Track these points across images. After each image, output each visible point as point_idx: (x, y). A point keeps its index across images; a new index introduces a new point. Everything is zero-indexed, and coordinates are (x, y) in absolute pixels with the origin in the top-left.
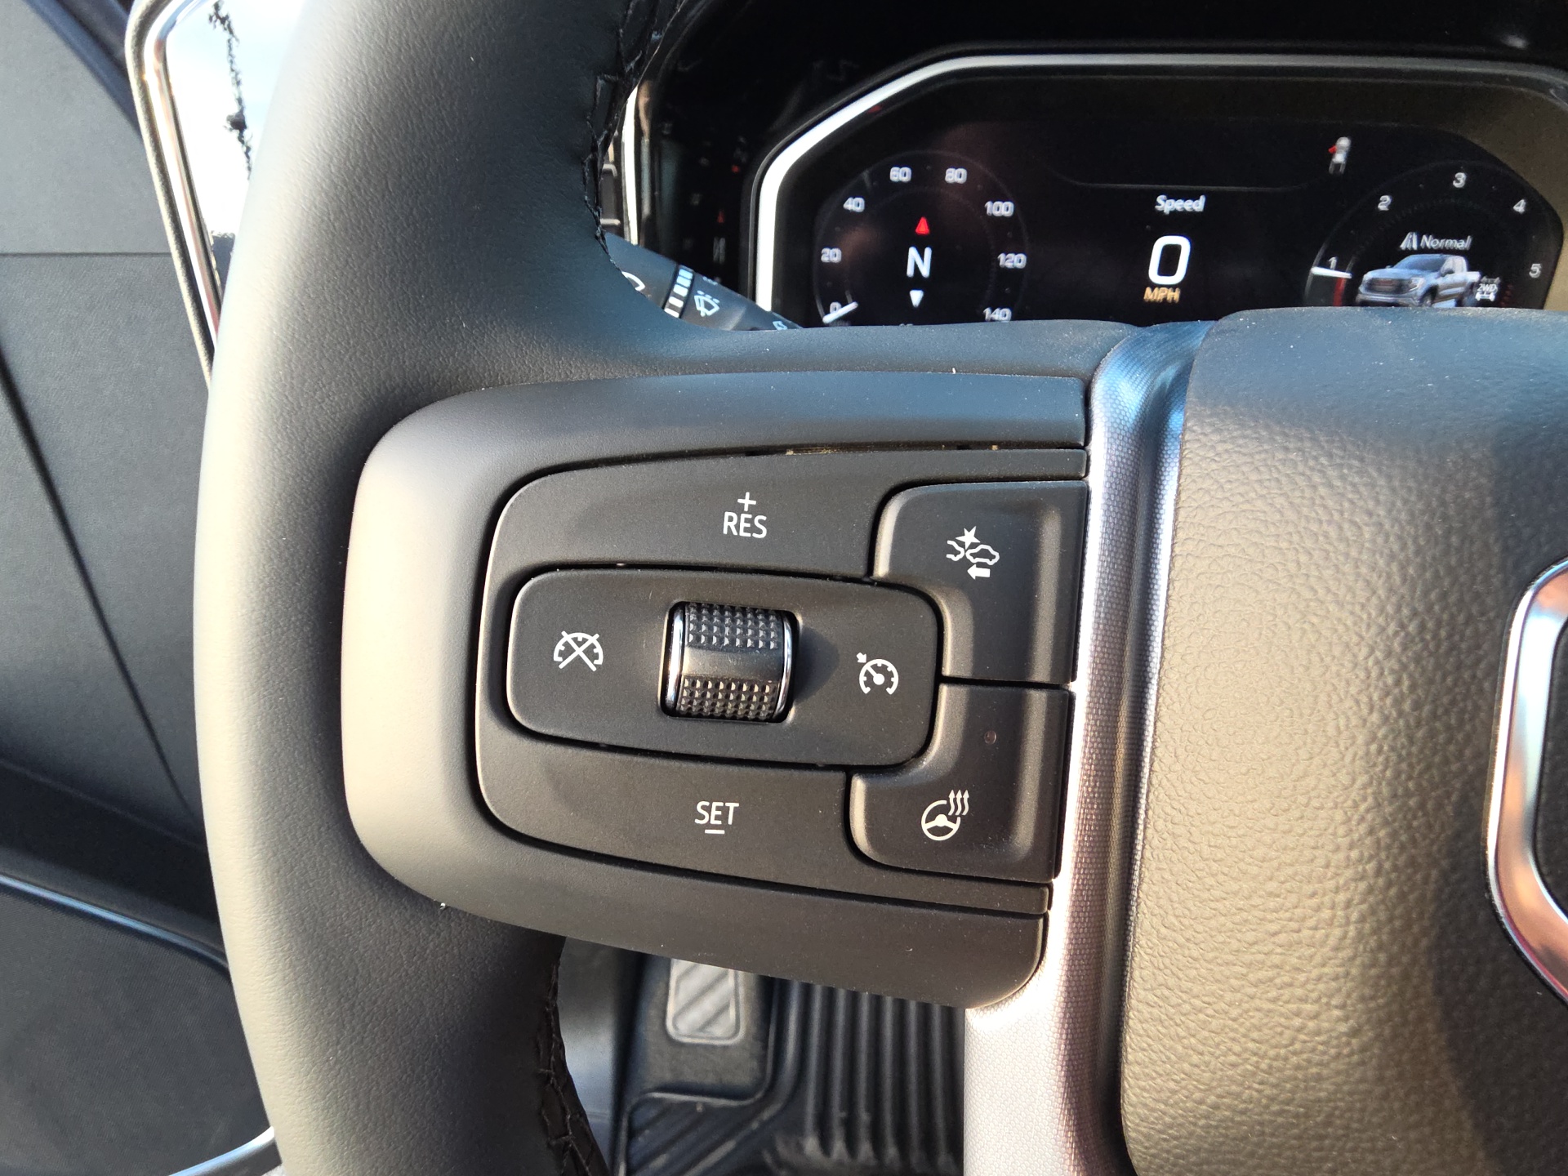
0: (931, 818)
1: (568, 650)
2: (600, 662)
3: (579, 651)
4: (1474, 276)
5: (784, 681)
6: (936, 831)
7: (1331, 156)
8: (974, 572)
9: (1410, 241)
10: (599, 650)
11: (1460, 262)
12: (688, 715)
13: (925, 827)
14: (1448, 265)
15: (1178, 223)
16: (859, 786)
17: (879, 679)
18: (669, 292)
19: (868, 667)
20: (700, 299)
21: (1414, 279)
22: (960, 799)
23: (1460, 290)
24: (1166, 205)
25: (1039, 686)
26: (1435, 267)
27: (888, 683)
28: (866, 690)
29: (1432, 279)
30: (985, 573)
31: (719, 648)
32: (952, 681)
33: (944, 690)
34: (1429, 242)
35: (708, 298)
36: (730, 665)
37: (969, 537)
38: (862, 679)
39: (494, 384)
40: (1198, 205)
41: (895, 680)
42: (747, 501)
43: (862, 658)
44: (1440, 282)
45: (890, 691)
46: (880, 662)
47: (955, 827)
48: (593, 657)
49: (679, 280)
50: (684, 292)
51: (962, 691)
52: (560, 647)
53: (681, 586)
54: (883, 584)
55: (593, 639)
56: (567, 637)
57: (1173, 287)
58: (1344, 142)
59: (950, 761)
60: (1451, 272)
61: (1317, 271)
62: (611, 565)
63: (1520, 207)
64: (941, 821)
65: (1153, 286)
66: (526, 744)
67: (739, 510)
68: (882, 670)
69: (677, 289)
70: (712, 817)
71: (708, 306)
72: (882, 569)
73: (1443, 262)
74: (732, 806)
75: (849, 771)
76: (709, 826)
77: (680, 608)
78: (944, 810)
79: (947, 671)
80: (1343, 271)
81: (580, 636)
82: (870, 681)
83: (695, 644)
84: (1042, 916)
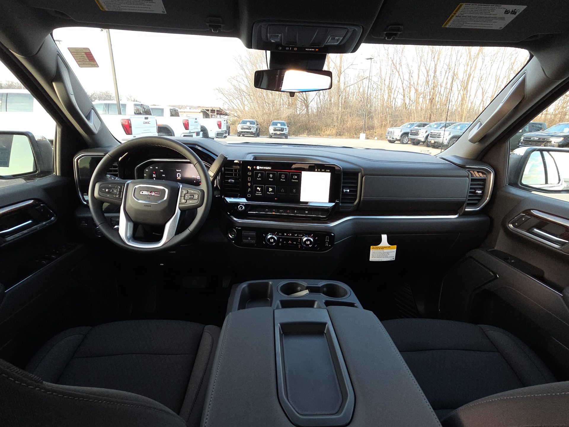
5: (111, 191)
12: (107, 192)
25: (122, 192)
30: (120, 188)
31: (109, 190)
37: (119, 186)
47: (118, 197)
52: (103, 190)
54: (116, 188)
62: (105, 187)
66: (101, 193)
67: (110, 186)
75: (114, 194)
77: (108, 188)
84: (122, 201)
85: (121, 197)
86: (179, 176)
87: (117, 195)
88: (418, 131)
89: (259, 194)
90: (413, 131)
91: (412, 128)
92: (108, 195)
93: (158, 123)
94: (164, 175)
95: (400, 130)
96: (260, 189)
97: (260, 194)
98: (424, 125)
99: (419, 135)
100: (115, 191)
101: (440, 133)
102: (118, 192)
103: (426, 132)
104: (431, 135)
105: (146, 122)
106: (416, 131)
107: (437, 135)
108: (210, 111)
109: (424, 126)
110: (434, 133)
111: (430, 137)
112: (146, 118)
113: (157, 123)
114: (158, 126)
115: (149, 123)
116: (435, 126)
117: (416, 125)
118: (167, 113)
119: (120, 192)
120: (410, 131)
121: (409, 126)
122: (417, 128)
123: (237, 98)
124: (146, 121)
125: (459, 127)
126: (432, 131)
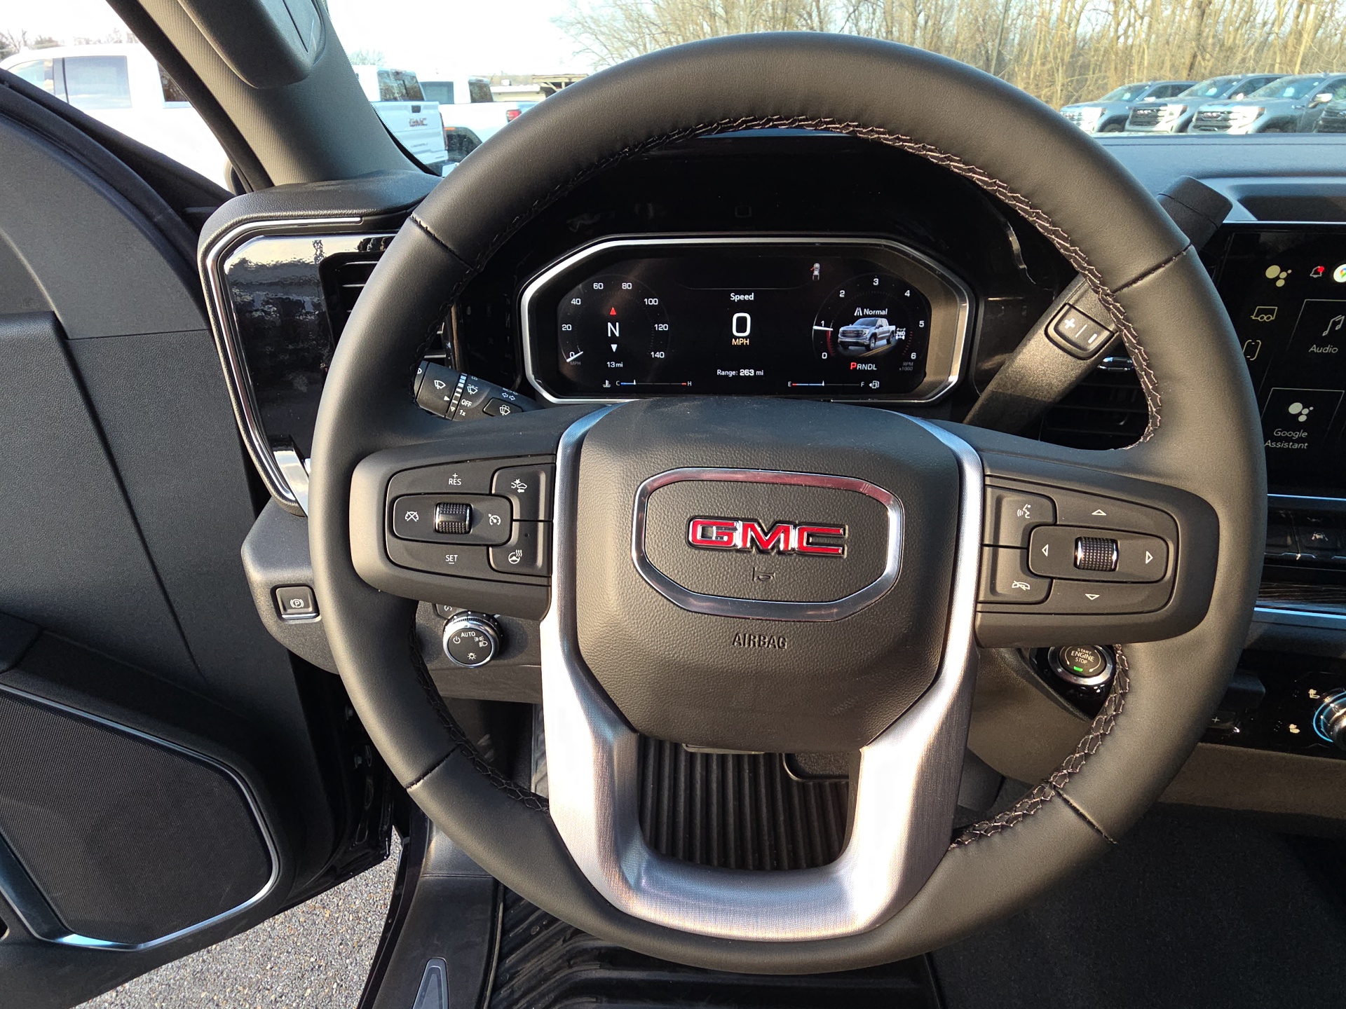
0: (511, 557)
1: (409, 516)
2: (418, 519)
3: (412, 516)
4: (893, 328)
5: (467, 522)
6: (513, 561)
7: (813, 272)
8: (519, 491)
9: (858, 312)
10: (417, 516)
11: (884, 321)
12: (443, 532)
13: (510, 560)
14: (879, 323)
15: (742, 306)
16: (490, 549)
17: (495, 521)
18: (456, 386)
19: (492, 518)
20: (470, 387)
21: (864, 330)
22: (519, 552)
23: (887, 334)
24: (736, 298)
25: (541, 521)
26: (873, 324)
27: (498, 522)
28: (491, 524)
29: (873, 330)
30: (523, 491)
31: (449, 514)
32: (516, 520)
33: (514, 523)
34: (867, 312)
35: (473, 387)
36: (451, 518)
37: (518, 481)
38: (490, 521)
39: (386, 448)
40: (752, 297)
41: (500, 521)
42: (455, 476)
43: (490, 515)
44: (877, 331)
45: (498, 524)
46: (495, 516)
47: (519, 560)
48: (416, 518)
49: (461, 381)
50: (462, 386)
51: (518, 523)
52: (407, 515)
53: (439, 499)
54: (494, 495)
55: (415, 513)
56: (408, 513)
57: (746, 338)
58: (817, 265)
59: (516, 542)
60: (882, 326)
61: (815, 327)
62: (420, 494)
63: (908, 294)
64: (514, 558)
65: (736, 338)
66: (399, 541)
67: (453, 478)
68: (496, 518)
69: (460, 385)
70: (451, 559)
71: (473, 390)
72: (493, 492)
73: (877, 320)
74: (456, 556)
75: (488, 546)
76: (450, 561)
77: (439, 504)
78: (515, 555)
79: (514, 518)
80: (829, 327)
81: (412, 513)
82: (492, 521)
83: (443, 513)
84: (549, 586)
85: (540, 561)
86: (741, 327)
87: (514, 549)
88: (1158, 110)
89: (1288, 440)
90: (1142, 112)
91: (1137, 101)
92: (450, 558)
93: (445, 125)
94: (663, 327)
95: (1099, 110)
96: (1306, 411)
97: (1300, 440)
98: (1176, 90)
99: (1158, 123)
100: (494, 519)
101: (1229, 113)
102: (516, 525)
103: (1183, 112)
104: (1197, 119)
105: (417, 122)
106: (1152, 110)
107: (1219, 118)
108: (563, 85)
109: (1174, 94)
110: (1209, 114)
111: (1195, 127)
112: (416, 110)
113: (443, 123)
114: (447, 131)
115: (425, 122)
116: (1213, 91)
117: (1149, 92)
118: (462, 92)
119: (530, 521)
120: (1131, 113)
121: (1127, 96)
122: (1152, 99)
123: (631, 43)
124: (416, 116)
125: (1290, 92)
126: (1204, 108)
